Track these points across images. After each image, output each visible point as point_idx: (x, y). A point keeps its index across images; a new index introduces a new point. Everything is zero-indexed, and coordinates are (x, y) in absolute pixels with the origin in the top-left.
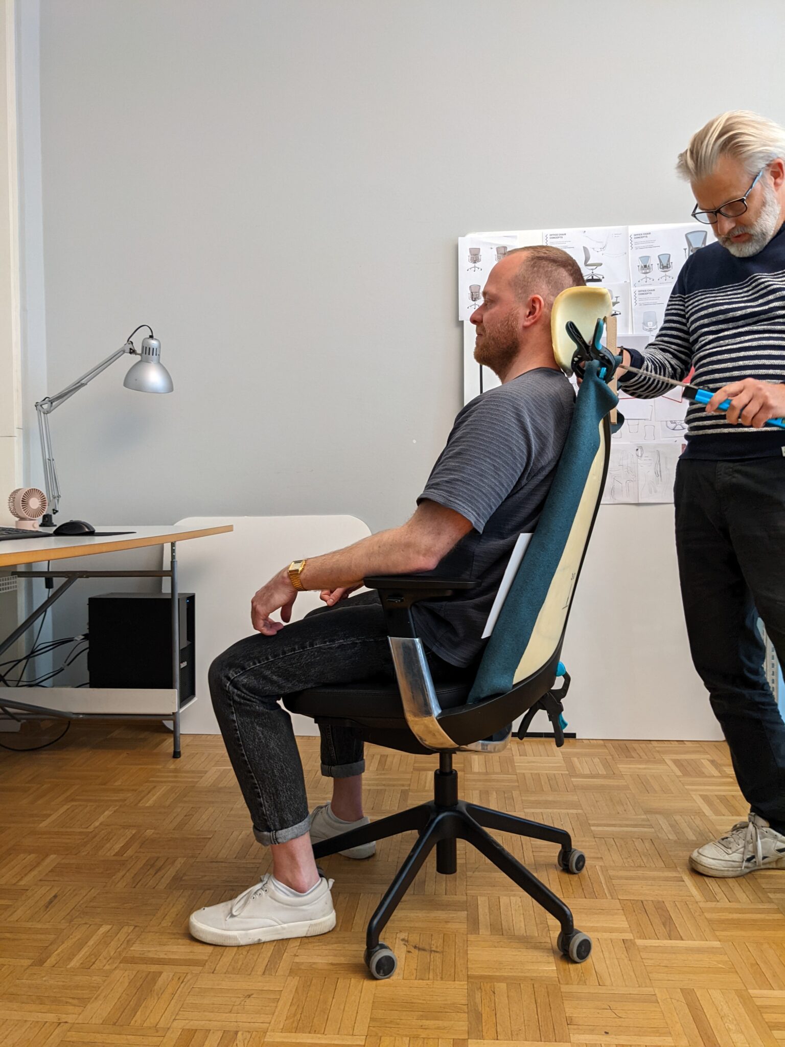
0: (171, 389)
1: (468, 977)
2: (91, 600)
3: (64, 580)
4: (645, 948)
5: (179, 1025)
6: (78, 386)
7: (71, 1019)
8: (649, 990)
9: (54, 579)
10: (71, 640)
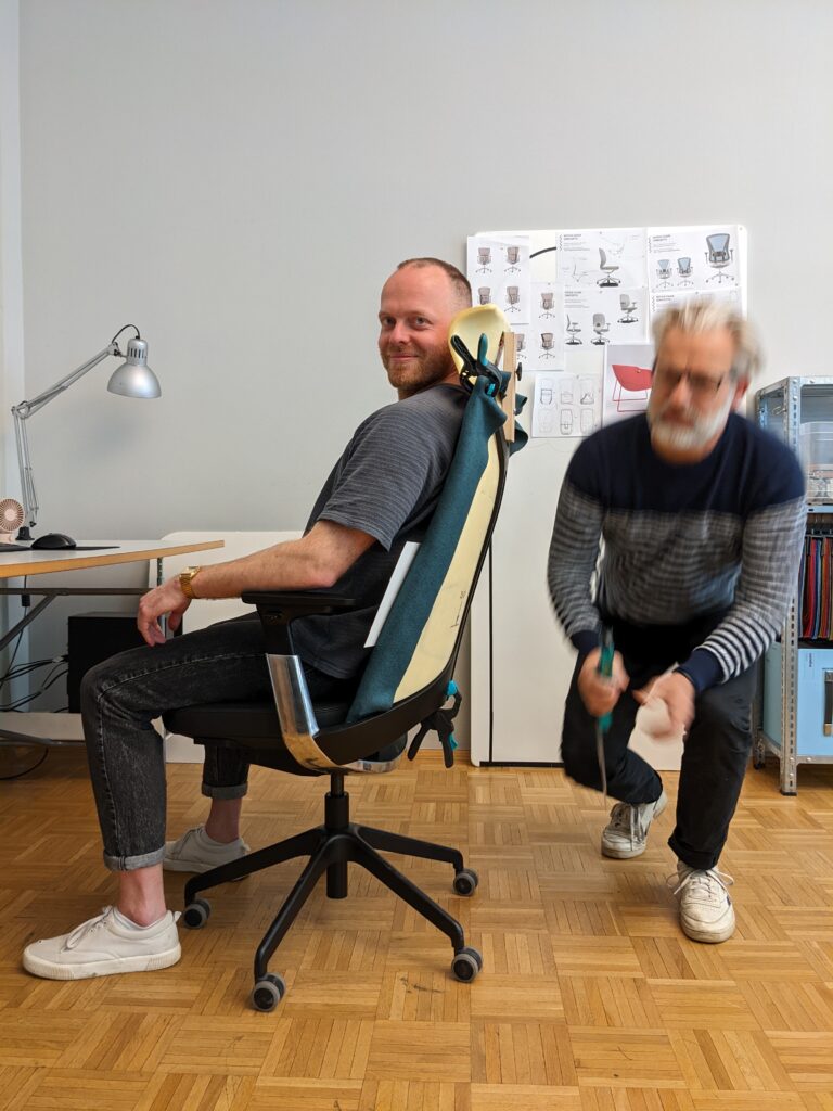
0: (158, 393)
1: (471, 1017)
2: (71, 619)
3: (42, 597)
4: (657, 987)
5: (165, 1069)
6: (59, 389)
7: (49, 1063)
8: (660, 1032)
9: (32, 596)
10: (50, 662)
